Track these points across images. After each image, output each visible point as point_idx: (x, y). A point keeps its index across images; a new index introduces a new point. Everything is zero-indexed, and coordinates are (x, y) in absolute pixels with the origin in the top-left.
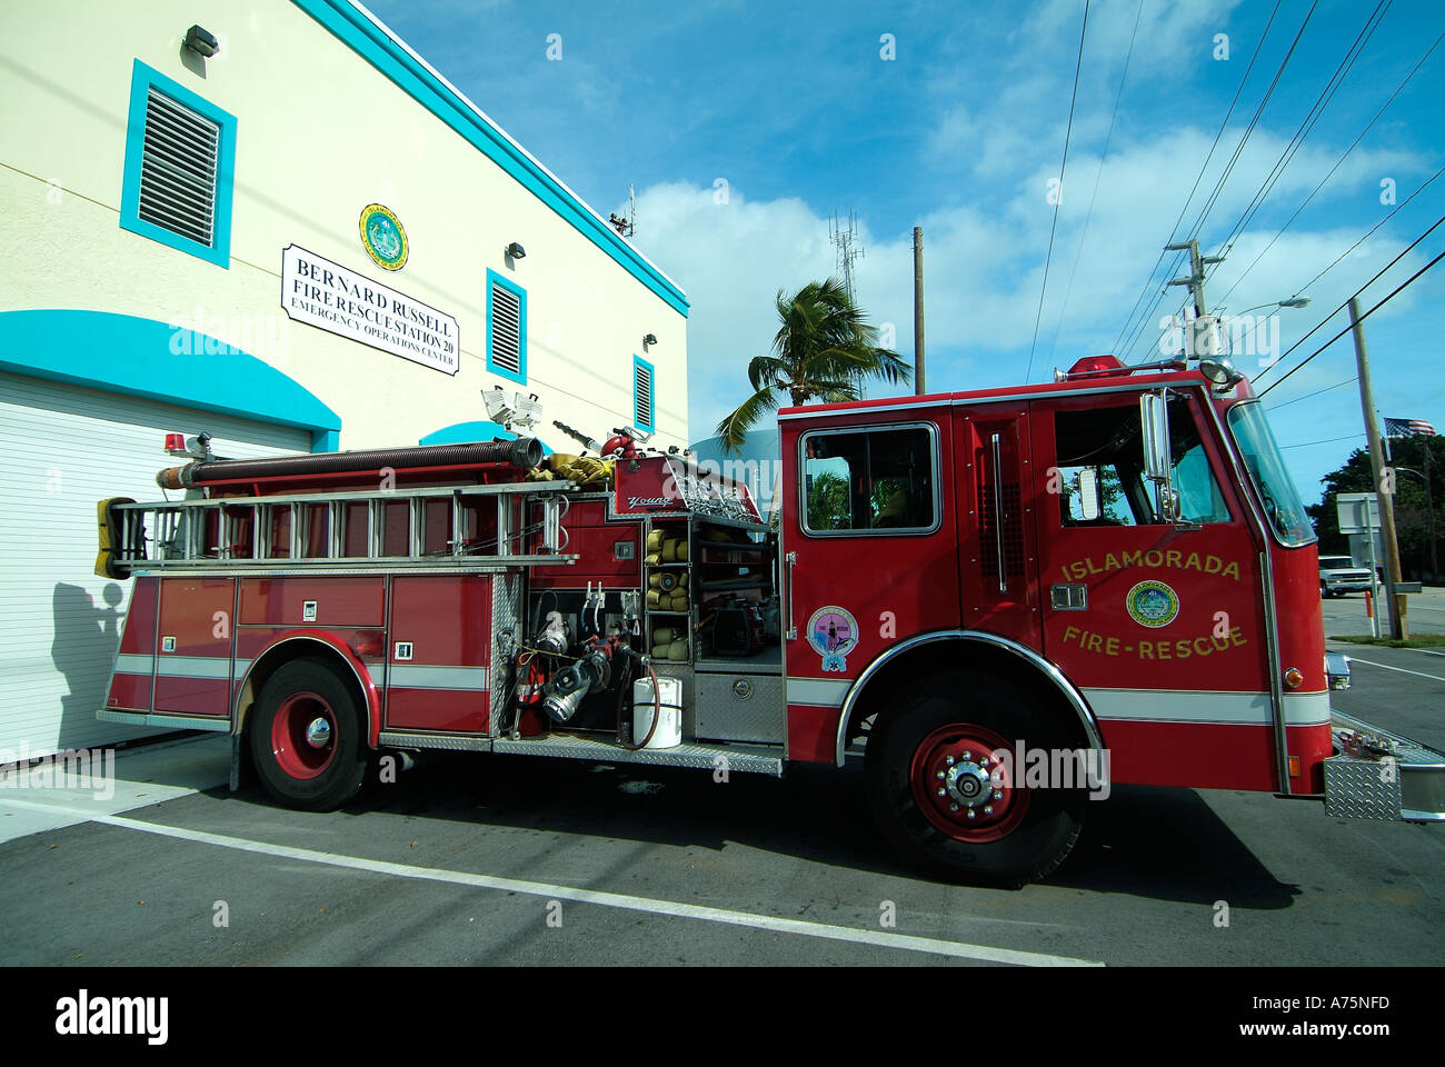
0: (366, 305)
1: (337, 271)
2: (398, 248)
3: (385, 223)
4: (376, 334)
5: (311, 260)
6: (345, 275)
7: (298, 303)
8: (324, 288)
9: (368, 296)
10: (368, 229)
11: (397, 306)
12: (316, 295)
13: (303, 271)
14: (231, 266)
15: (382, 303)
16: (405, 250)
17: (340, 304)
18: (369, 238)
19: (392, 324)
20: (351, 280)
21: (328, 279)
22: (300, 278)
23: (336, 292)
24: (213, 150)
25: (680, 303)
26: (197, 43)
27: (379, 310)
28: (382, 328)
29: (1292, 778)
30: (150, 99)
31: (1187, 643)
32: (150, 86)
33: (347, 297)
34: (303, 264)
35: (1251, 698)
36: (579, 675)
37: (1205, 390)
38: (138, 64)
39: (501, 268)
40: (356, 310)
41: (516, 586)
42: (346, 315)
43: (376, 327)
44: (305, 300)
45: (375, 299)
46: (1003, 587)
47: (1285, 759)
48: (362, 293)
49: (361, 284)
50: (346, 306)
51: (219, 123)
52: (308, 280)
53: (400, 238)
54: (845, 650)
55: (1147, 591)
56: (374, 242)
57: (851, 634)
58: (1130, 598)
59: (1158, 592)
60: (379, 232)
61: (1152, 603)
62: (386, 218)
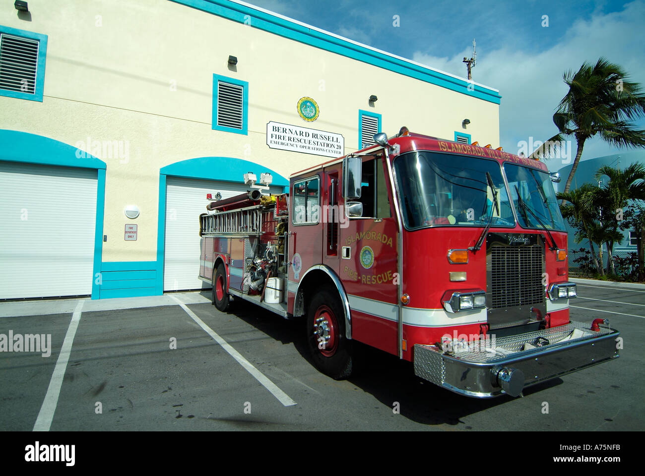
0: (299, 137)
1: (288, 127)
2: (314, 112)
3: (308, 104)
4: (304, 148)
5: (277, 125)
6: (291, 127)
7: (273, 142)
8: (282, 134)
9: (301, 134)
10: (301, 108)
11: (314, 135)
12: (280, 137)
13: (275, 130)
14: (248, 134)
15: (307, 135)
16: (317, 112)
17: (289, 139)
18: (301, 111)
19: (312, 143)
20: (294, 129)
21: (284, 131)
22: (273, 133)
23: (288, 135)
24: (241, 95)
25: (492, 97)
26: (232, 62)
27: (306, 138)
28: (307, 145)
29: (403, 351)
30: (220, 85)
31: (375, 277)
32: (219, 81)
33: (292, 136)
34: (275, 128)
35: (393, 307)
36: (256, 275)
37: (386, 150)
38: (215, 75)
39: (367, 108)
40: (296, 140)
41: (256, 242)
42: (292, 143)
43: (305, 145)
44: (276, 140)
45: (304, 134)
46: (331, 248)
47: (401, 340)
48: (298, 133)
49: (298, 130)
50: (292, 139)
51: (243, 86)
52: (277, 133)
53: (315, 108)
54: (299, 271)
55: (366, 251)
56: (303, 112)
57: (300, 265)
58: (361, 254)
59: (369, 252)
60: (306, 108)
61: (367, 257)
62: (308, 102)
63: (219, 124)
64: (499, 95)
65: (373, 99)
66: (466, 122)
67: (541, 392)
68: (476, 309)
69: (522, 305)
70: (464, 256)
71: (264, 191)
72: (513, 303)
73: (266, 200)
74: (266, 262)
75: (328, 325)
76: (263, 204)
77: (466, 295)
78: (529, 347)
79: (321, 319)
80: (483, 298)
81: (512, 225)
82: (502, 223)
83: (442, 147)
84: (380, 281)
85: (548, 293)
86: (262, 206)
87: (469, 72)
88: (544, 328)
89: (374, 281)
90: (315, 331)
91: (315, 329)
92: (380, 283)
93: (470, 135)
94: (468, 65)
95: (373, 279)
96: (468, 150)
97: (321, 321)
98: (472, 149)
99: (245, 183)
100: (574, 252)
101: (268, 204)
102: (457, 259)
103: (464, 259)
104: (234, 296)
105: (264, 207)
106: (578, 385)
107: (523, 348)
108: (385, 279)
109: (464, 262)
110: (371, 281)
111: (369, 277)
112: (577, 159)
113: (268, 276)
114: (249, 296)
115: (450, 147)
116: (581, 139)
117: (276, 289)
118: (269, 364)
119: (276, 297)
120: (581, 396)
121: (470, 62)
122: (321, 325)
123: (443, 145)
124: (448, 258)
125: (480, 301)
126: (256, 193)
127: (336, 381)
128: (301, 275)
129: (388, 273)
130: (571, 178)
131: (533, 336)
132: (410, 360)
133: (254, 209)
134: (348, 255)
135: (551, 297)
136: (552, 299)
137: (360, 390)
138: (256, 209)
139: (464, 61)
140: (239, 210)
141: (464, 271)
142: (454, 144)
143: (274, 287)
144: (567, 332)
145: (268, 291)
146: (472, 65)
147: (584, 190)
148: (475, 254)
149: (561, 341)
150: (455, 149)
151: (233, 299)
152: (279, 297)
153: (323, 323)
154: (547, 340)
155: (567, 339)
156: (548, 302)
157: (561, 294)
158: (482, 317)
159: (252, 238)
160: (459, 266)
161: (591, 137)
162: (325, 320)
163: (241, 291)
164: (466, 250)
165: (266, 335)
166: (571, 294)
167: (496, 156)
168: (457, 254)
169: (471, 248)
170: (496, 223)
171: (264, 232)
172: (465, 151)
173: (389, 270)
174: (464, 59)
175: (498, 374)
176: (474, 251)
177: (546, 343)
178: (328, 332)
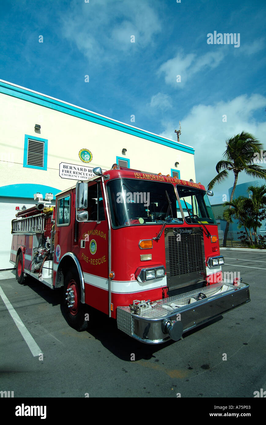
0: (80, 172)
1: (73, 166)
2: (89, 157)
3: (86, 153)
4: (84, 178)
5: (66, 165)
6: (75, 166)
7: (63, 175)
8: (69, 170)
9: (81, 169)
10: (81, 155)
11: (89, 170)
12: (68, 172)
13: (65, 167)
14: (47, 170)
15: (85, 170)
16: (91, 157)
17: (74, 173)
18: (82, 157)
19: (88, 175)
20: (77, 167)
21: (71, 168)
22: (64, 169)
23: (73, 170)
24: (43, 147)
25: (190, 151)
26: (37, 128)
27: (85, 172)
28: (85, 176)
29: (111, 311)
30: (29, 141)
31: (97, 260)
32: (29, 138)
33: (76, 171)
34: (65, 166)
35: (106, 280)
36: (38, 259)
37: (102, 178)
38: (26, 135)
39: (121, 155)
40: (78, 173)
41: (41, 237)
42: (76, 175)
43: (84, 176)
44: (65, 173)
45: (83, 170)
46: (75, 241)
47: (110, 304)
48: (80, 169)
49: (80, 167)
50: (76, 173)
51: (44, 142)
52: (66, 169)
53: (90, 155)
54: (59, 257)
55: (92, 243)
56: (83, 157)
57: (60, 252)
58: (90, 245)
59: (94, 243)
60: (84, 155)
61: (93, 247)
62: (86, 151)
63: (28, 164)
64: (194, 150)
65: (124, 151)
66: (177, 164)
67: (208, 327)
68: (158, 278)
69: (190, 272)
70: (150, 244)
71: (47, 204)
72: (184, 272)
73: (46, 210)
74: (45, 251)
75: (74, 293)
76: (44, 212)
77: (150, 270)
78: (193, 301)
79: (70, 289)
80: (162, 271)
81: (182, 222)
82: (175, 222)
83: (136, 176)
84: (100, 263)
85: (206, 263)
86: (44, 214)
87: (178, 138)
88: (206, 286)
89: (97, 263)
90: (67, 297)
91: (67, 296)
92: (99, 264)
93: (179, 171)
94: (177, 134)
95: (96, 261)
96: (154, 178)
97: (69, 291)
98: (156, 177)
99: (35, 199)
100: (238, 233)
101: (47, 212)
102: (145, 246)
103: (150, 246)
104: (27, 274)
105: (46, 215)
106: (231, 319)
107: (189, 302)
108: (102, 262)
109: (150, 247)
110: (95, 263)
111: (94, 260)
112: (235, 183)
113: (44, 260)
114: (34, 274)
115: (142, 176)
116: (236, 172)
117: (49, 269)
118: (36, 323)
119: (49, 274)
120: (231, 328)
121: (178, 132)
122: (70, 293)
123: (137, 175)
124: (139, 246)
125: (160, 273)
126: (41, 206)
127: (79, 332)
128: (60, 258)
129: (104, 257)
130: (233, 193)
131: (196, 293)
132: (115, 318)
133: (39, 216)
134: (84, 246)
135: (209, 266)
136: (209, 267)
137: (93, 338)
138: (40, 216)
139: (175, 132)
140: (31, 217)
141: (150, 253)
142: (145, 174)
143: (48, 268)
144: (219, 287)
145: (44, 270)
146: (179, 134)
147: (240, 199)
148: (157, 242)
149: (214, 295)
150: (145, 177)
151: (26, 276)
152: (52, 274)
153: (71, 292)
154: (204, 295)
155: (219, 292)
156: (207, 269)
157: (214, 263)
158: (163, 282)
159: (38, 235)
160: (146, 251)
161: (241, 171)
162: (72, 290)
163: (30, 271)
164: (151, 240)
165: (44, 300)
166: (221, 262)
167: (172, 181)
168: (144, 243)
169: (154, 238)
170: (171, 221)
171: (45, 231)
172: (152, 178)
173: (104, 256)
174: (175, 131)
175: (167, 324)
176: (157, 240)
177: (205, 297)
178: (74, 298)
